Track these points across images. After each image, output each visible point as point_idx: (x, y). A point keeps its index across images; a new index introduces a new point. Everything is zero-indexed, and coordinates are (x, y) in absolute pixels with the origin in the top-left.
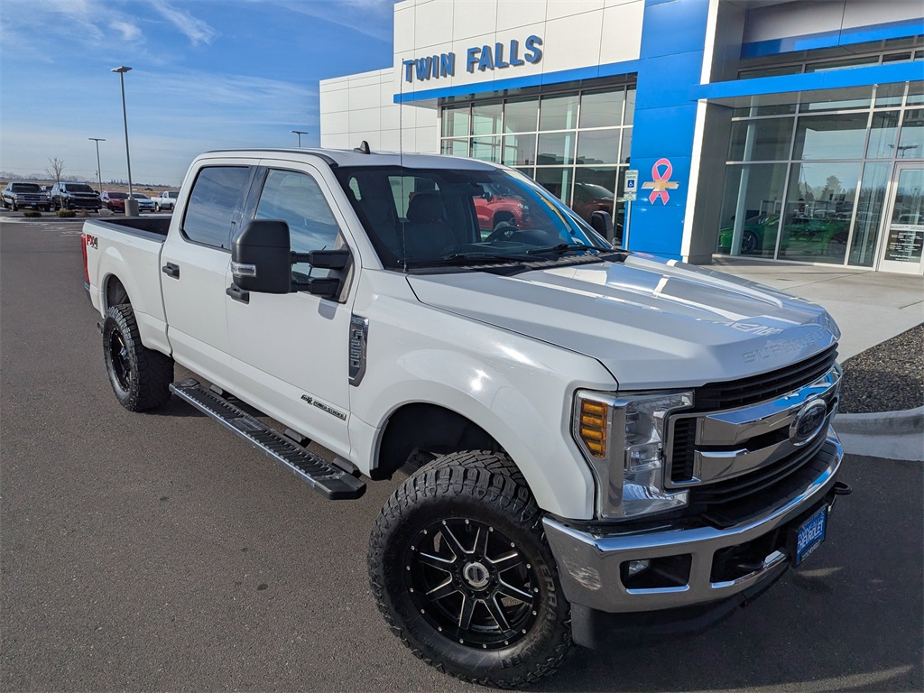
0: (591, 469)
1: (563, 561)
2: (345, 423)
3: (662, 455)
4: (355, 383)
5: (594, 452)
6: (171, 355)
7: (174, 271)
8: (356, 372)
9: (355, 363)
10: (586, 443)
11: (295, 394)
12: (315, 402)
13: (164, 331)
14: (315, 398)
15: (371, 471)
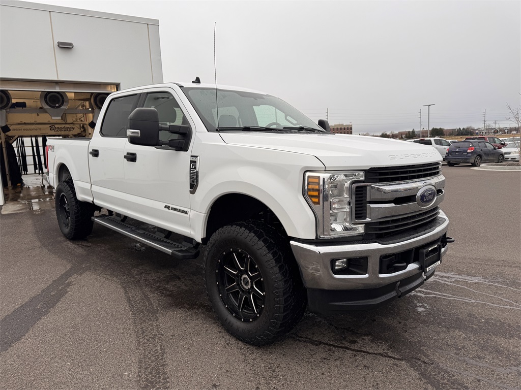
0: (313, 212)
1: (301, 262)
2: (188, 216)
3: (349, 204)
4: (193, 192)
5: (314, 203)
6: (93, 201)
7: (95, 153)
8: (193, 186)
9: (193, 182)
10: (311, 199)
11: (161, 206)
12: (172, 208)
13: (90, 188)
14: (171, 206)
15: (202, 239)
